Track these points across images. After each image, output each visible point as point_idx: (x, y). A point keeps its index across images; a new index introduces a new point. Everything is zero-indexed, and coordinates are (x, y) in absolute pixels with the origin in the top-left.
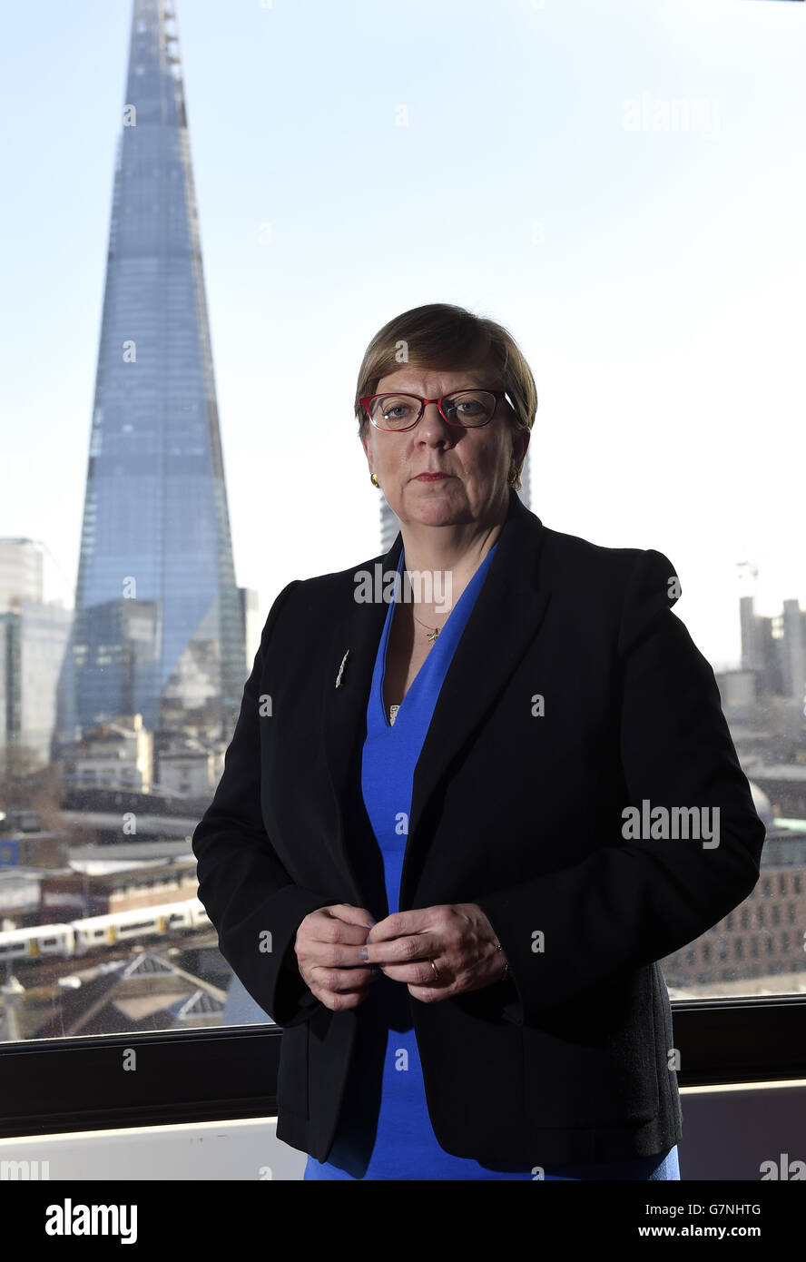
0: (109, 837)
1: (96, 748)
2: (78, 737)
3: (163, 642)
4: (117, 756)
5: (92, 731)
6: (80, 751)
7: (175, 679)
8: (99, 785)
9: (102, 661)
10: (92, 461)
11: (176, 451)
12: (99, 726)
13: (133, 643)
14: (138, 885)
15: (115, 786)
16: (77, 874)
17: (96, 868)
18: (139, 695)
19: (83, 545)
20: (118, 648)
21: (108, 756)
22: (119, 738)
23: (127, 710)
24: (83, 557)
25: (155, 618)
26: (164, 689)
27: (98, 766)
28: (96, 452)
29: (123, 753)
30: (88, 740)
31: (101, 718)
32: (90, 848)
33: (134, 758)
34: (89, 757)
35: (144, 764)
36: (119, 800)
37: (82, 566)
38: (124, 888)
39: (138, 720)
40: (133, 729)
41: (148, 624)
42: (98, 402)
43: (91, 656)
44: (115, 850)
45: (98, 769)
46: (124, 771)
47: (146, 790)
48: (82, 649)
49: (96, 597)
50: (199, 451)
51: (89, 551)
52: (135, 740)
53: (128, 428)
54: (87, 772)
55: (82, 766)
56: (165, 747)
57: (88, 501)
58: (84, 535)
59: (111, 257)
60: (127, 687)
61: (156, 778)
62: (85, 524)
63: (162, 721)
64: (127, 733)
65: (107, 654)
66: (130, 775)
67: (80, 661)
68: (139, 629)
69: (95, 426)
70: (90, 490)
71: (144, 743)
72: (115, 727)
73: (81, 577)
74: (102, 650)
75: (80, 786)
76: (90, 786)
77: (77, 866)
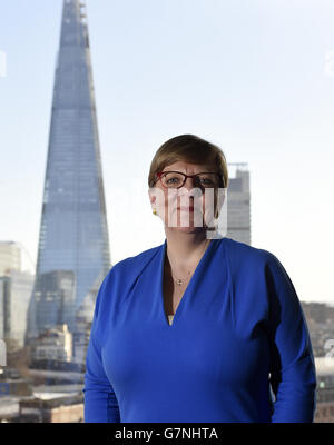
0: (52, 382)
1: (45, 340)
2: (37, 335)
3: (77, 290)
4: (55, 344)
5: (43, 332)
6: (38, 342)
7: (82, 308)
8: (47, 358)
9: (49, 299)
10: (44, 206)
11: (83, 200)
12: (47, 330)
13: (63, 291)
14: (66, 405)
15: (54, 358)
16: (37, 399)
17: (45, 396)
18: (65, 315)
19: (40, 245)
20: (55, 294)
21: (50, 344)
22: (56, 335)
23: (60, 322)
24: (39, 250)
25: (73, 279)
26: (77, 312)
27: (46, 349)
28: (46, 201)
29: (58, 343)
30: (42, 336)
31: (47, 326)
32: (43, 387)
33: (63, 345)
34: (42, 344)
35: (68, 348)
36: (56, 364)
37: (39, 255)
38: (58, 406)
39: (65, 327)
40: (62, 331)
41: (70, 282)
42: (47, 177)
43: (43, 297)
44: (54, 388)
45: (47, 350)
46: (58, 351)
47: (69, 360)
48: (39, 294)
49: (46, 269)
50: (94, 201)
51: (42, 248)
52: (64, 337)
53: (61, 190)
54: (41, 351)
55: (39, 348)
56: (77, 340)
57: (42, 224)
58: (40, 240)
59: (54, 109)
60: (61, 311)
61: (74, 354)
62: (41, 235)
63: (76, 328)
64: (60, 333)
65: (51, 296)
66: (61, 353)
67: (38, 299)
68: (65, 284)
69: (45, 189)
70: (43, 219)
71: (68, 338)
72: (54, 330)
73: (39, 260)
74: (49, 294)
75: (38, 358)
76: (42, 358)
77: (36, 395)
